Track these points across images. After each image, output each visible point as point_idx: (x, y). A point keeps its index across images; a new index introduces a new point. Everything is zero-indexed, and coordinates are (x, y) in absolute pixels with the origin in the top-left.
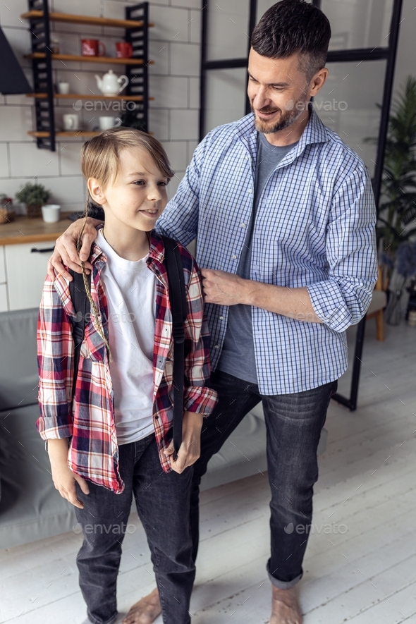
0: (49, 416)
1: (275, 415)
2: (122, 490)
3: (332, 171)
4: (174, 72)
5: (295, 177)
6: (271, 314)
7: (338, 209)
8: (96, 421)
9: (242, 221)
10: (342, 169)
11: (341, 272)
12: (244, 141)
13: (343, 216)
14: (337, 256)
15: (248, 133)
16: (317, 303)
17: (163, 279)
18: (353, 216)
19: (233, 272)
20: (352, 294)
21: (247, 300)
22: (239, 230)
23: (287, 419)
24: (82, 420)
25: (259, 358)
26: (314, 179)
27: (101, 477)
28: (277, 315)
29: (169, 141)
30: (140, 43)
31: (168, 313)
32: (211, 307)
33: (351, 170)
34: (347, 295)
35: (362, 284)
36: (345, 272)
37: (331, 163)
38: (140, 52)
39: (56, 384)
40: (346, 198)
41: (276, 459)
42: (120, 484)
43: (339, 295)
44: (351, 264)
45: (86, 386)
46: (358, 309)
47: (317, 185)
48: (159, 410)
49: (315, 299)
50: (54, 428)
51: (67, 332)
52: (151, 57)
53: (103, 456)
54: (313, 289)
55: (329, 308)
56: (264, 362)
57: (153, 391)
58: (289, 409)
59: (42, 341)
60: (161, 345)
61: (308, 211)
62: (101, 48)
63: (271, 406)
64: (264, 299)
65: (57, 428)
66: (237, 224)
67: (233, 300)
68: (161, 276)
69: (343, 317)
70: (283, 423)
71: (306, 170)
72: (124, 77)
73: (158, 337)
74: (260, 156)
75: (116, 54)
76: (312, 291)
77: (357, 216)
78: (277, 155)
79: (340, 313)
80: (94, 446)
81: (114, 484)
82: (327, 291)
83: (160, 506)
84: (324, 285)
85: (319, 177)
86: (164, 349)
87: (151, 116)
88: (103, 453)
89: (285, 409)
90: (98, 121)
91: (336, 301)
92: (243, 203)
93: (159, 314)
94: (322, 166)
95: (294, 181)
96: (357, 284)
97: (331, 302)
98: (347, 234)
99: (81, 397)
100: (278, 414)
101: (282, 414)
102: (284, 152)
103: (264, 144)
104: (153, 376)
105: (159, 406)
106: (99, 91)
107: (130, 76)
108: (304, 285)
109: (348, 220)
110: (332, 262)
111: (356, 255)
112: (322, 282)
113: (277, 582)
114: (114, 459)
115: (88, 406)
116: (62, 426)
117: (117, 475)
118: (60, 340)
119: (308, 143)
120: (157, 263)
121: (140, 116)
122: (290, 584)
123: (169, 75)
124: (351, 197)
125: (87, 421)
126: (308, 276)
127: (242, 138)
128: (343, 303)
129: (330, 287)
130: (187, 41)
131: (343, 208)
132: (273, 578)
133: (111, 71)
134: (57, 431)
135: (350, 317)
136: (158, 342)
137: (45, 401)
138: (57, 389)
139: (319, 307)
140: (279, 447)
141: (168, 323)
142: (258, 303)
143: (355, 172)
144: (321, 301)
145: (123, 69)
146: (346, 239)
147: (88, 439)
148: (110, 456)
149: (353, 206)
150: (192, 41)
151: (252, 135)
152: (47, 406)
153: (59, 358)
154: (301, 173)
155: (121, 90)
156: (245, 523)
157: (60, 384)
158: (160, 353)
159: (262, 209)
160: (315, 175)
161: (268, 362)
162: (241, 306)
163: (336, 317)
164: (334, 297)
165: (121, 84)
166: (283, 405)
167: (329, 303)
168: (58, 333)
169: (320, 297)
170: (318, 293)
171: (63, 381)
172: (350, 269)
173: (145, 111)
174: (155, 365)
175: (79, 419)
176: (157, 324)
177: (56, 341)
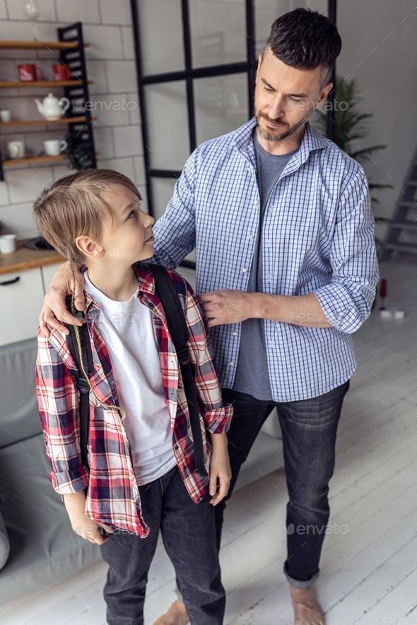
0: (61, 471)
1: (294, 424)
2: (148, 534)
3: (337, 175)
4: (112, 90)
5: (300, 183)
6: (282, 325)
7: (343, 211)
8: (115, 469)
9: (249, 233)
10: (346, 172)
11: (346, 272)
12: (244, 152)
13: (348, 218)
14: (343, 257)
15: (245, 144)
16: (327, 307)
17: (158, 311)
18: (357, 217)
19: (243, 289)
20: (358, 294)
21: (257, 314)
22: (247, 242)
23: (308, 426)
24: (100, 470)
25: (272, 367)
26: (320, 183)
27: (124, 522)
28: (288, 324)
29: (115, 158)
30: (77, 64)
31: (170, 345)
32: (222, 327)
33: (354, 173)
34: (354, 296)
35: (367, 283)
36: (350, 273)
37: (334, 167)
38: (78, 73)
39: (64, 439)
40: (351, 200)
41: (298, 464)
42: (144, 528)
43: (348, 296)
44: (356, 264)
45: (100, 435)
46: (365, 309)
47: (323, 189)
48: (178, 440)
49: (325, 303)
50: (67, 483)
51: (69, 386)
52: (89, 78)
53: (125, 501)
54: (320, 293)
55: (339, 310)
56: (277, 371)
57: (170, 423)
58: (311, 417)
59: (42, 397)
60: (170, 378)
61: (318, 215)
62: (38, 72)
63: (290, 416)
64: (274, 311)
65: (70, 482)
66: (244, 237)
67: (244, 315)
68: (156, 308)
69: (353, 317)
70: (303, 431)
71: (310, 176)
72: (64, 99)
73: (164, 370)
74: (261, 167)
75: (54, 77)
76: (320, 296)
77: (362, 217)
78: (278, 164)
79: (351, 314)
80: (115, 494)
81: (138, 528)
82: (335, 294)
83: (188, 537)
84: (330, 288)
85: (324, 182)
86: (174, 381)
87: (96, 136)
88: (125, 498)
89: (306, 418)
90: (43, 146)
91: (345, 302)
92: (248, 215)
93: (161, 347)
94: (324, 170)
95: (299, 188)
96: (362, 283)
97: (341, 304)
98: (352, 234)
99: (97, 448)
100: (298, 423)
101: (303, 422)
102: (285, 161)
103: (262, 155)
104: (167, 408)
105: (177, 436)
106: (41, 115)
107: (71, 98)
108: (311, 291)
109: (352, 221)
110: (337, 263)
111: (360, 255)
112: (327, 286)
113: (296, 583)
114: (137, 504)
115: (105, 455)
116: (76, 480)
117: (141, 520)
118: (63, 395)
119: (311, 149)
120: (149, 295)
121: (85, 137)
122: (309, 582)
123: (108, 93)
124: (355, 199)
125: (105, 470)
126: (313, 282)
127: (241, 150)
128: (352, 304)
129: (336, 289)
130: (121, 57)
131: (348, 210)
132: (292, 580)
133: (50, 95)
134: (71, 485)
135: (360, 317)
136: (167, 375)
137: (55, 457)
138: (65, 444)
139: (329, 310)
140: (299, 453)
141: (172, 354)
142: (268, 315)
143: (358, 175)
144: (331, 304)
145: (62, 92)
146: (352, 239)
147: (108, 488)
148: (132, 501)
149: (357, 208)
150: (127, 57)
151: (249, 147)
152: (58, 462)
153: (65, 413)
154: (305, 180)
155: (63, 112)
156: (250, 530)
157: (69, 439)
158: (170, 386)
159: (269, 218)
160: (320, 179)
161: (281, 371)
162: (250, 320)
163: (347, 318)
164: (343, 298)
165: (63, 107)
166: (304, 414)
167: (339, 306)
168: (61, 389)
169: (329, 300)
170: (326, 297)
171: (71, 435)
172: (355, 269)
173: (90, 131)
174: (167, 398)
175: (97, 470)
176: (162, 357)
177: (59, 398)
